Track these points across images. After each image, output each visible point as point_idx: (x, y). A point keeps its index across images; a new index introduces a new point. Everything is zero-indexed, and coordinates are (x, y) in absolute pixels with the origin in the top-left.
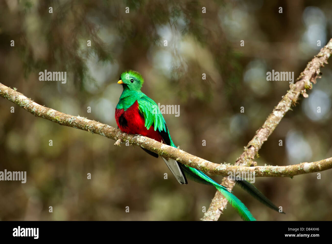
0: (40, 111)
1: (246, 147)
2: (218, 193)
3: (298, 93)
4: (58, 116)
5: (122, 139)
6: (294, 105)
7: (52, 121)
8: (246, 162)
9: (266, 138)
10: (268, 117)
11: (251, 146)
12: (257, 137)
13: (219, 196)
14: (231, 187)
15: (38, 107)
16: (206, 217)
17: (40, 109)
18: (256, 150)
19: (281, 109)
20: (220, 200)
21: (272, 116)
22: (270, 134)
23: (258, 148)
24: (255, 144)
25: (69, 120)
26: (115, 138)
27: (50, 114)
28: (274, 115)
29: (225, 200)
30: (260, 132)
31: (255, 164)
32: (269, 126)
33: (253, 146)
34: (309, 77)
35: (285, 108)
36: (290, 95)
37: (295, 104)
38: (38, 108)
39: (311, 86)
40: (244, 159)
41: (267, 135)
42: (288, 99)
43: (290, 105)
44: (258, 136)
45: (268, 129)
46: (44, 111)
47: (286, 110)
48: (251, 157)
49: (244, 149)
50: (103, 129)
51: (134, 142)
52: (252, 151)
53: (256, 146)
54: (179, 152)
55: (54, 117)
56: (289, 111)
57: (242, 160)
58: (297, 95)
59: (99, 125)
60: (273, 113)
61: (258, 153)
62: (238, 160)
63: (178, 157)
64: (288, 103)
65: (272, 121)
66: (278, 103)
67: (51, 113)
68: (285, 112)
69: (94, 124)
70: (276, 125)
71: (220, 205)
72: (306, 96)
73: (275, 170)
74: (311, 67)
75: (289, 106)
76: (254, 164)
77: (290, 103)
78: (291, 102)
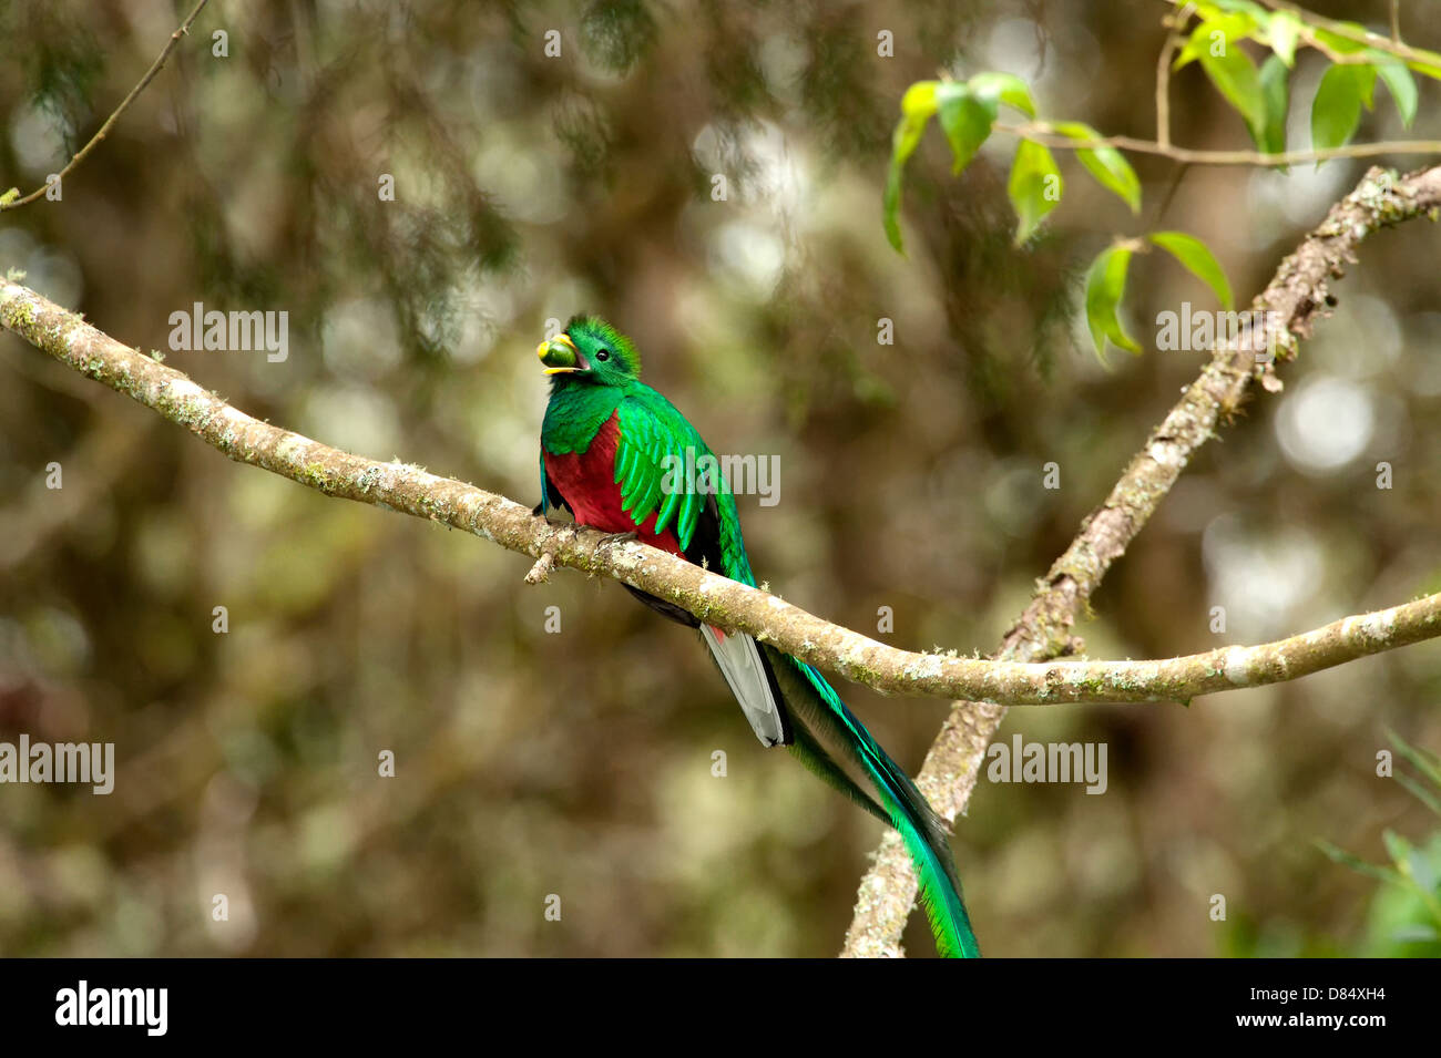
0: (252, 441)
1: (1042, 578)
2: (935, 755)
3: (1244, 375)
4: (318, 463)
5: (556, 556)
6: (1226, 420)
7: (295, 482)
8: (1042, 638)
9: (1119, 546)
10: (1127, 467)
11: (1061, 578)
12: (1086, 543)
13: (938, 766)
14: (987, 732)
15: (242, 426)
16: (889, 846)
17: (252, 433)
18: (1081, 593)
19: (1178, 436)
20: (944, 784)
21: (1143, 461)
22: (1134, 533)
23: (1091, 585)
24: (1077, 569)
25: (360, 480)
26: (531, 548)
27: (290, 454)
28: (1151, 458)
29: (961, 784)
30: (1096, 524)
31: (1079, 644)
32: (1133, 501)
33: (1071, 577)
34: (1287, 312)
35: (1195, 432)
36: (1212, 382)
37: (1230, 417)
38: (244, 431)
39: (1291, 350)
40: (1035, 628)
41: (1123, 533)
42: (1202, 397)
43: (1213, 422)
44: (1090, 539)
45: (1130, 511)
46: (268, 443)
47: (1198, 441)
48: (1064, 618)
49: (1036, 590)
50: (485, 515)
51: (603, 568)
52: (1066, 597)
53: (1081, 575)
54: (765, 607)
55: (304, 466)
56: (1208, 442)
57: (1028, 630)
58: (1240, 383)
59: (472, 498)
60: (1146, 450)
61: (1092, 605)
62: (1014, 632)
63: (762, 629)
64: (1206, 414)
65: (1144, 482)
66: (1167, 414)
67: (292, 449)
68: (1192, 449)
69: (452, 495)
70: (1157, 499)
71: (943, 801)
72: (1272, 385)
73: (1120, 678)
74: (1292, 275)
75: (1209, 426)
76: (1074, 644)
77: (1213, 413)
78: (1218, 410)
